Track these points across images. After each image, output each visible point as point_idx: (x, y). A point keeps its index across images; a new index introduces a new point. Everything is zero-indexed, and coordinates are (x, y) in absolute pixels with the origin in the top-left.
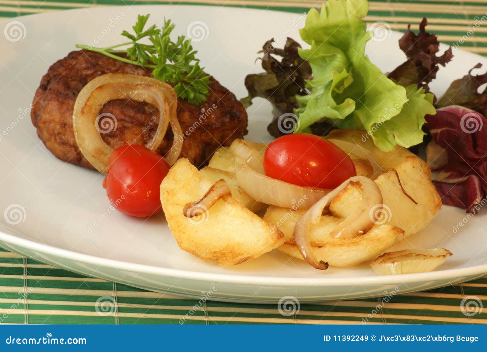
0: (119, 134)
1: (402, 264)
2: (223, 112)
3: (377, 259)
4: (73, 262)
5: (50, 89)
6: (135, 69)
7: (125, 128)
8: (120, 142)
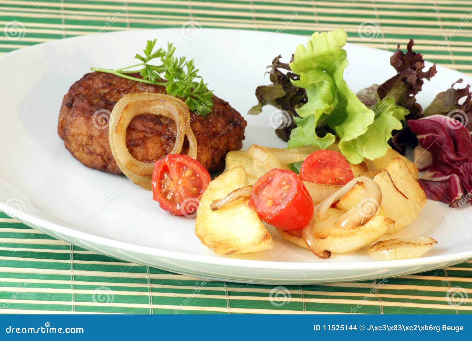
0: (141, 143)
1: (395, 250)
2: (227, 122)
3: (372, 247)
4: (114, 249)
5: (76, 107)
6: (146, 87)
7: (146, 137)
8: (142, 150)
